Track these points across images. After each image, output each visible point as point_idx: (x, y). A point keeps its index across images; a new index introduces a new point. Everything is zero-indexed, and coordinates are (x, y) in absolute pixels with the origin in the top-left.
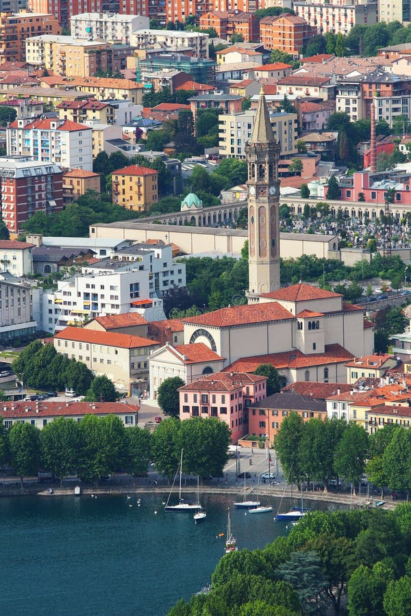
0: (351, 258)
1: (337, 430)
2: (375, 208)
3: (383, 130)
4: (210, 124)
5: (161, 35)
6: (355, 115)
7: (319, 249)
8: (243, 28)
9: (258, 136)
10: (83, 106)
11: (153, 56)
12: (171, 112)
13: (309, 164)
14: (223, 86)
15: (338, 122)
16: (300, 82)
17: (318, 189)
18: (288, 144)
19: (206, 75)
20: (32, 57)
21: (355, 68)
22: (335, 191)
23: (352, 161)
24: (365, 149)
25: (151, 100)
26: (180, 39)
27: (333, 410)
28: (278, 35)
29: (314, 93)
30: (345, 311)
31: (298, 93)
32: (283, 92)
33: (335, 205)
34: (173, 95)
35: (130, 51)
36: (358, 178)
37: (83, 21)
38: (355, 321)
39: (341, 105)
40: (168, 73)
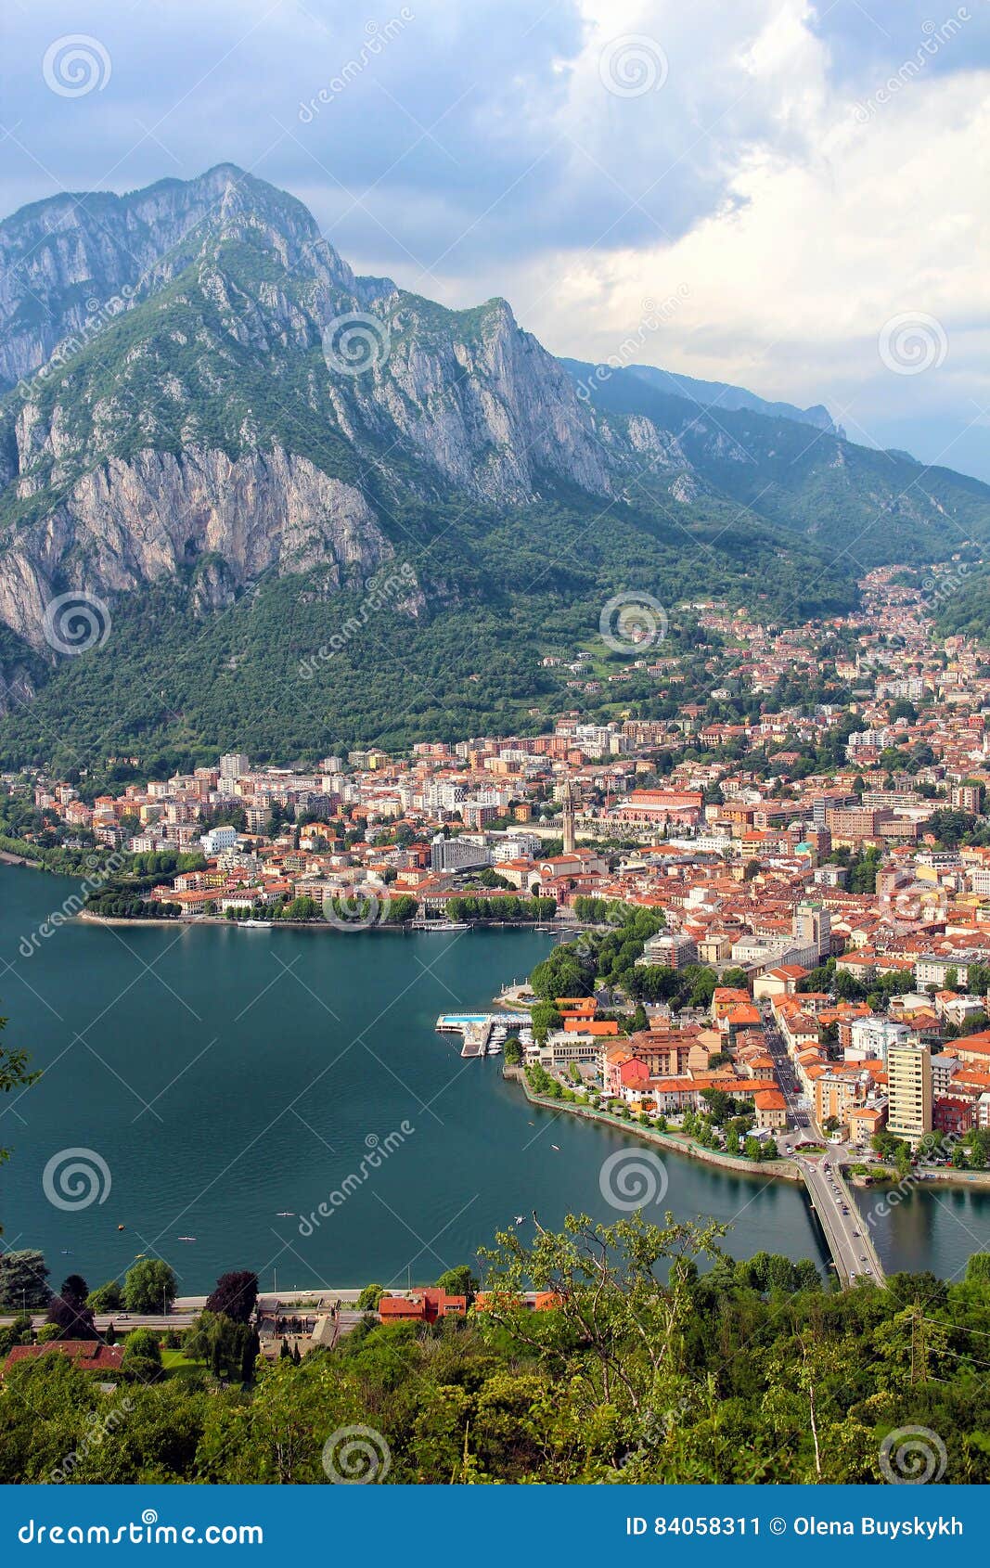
0: (600, 839)
1: (595, 902)
2: (609, 821)
3: (612, 792)
4: (550, 790)
5: (533, 757)
6: (602, 787)
7: (589, 836)
8: (562, 756)
9: (567, 795)
10: (504, 783)
11: (530, 765)
12: (536, 786)
13: (585, 805)
14: (555, 776)
15: (596, 790)
16: (582, 775)
17: (589, 814)
18: (578, 797)
19: (548, 772)
20: (487, 765)
21: (602, 770)
22: (595, 815)
23: (601, 804)
24: (605, 799)
25: (529, 781)
26: (538, 759)
27: (596, 895)
28: (574, 758)
29: (587, 779)
30: (599, 858)
31: (582, 779)
32: (576, 779)
33: (595, 820)
34: (537, 780)
35: (522, 763)
36: (603, 810)
37: (504, 752)
38: (601, 862)
39: (597, 784)
40: (535, 772)
